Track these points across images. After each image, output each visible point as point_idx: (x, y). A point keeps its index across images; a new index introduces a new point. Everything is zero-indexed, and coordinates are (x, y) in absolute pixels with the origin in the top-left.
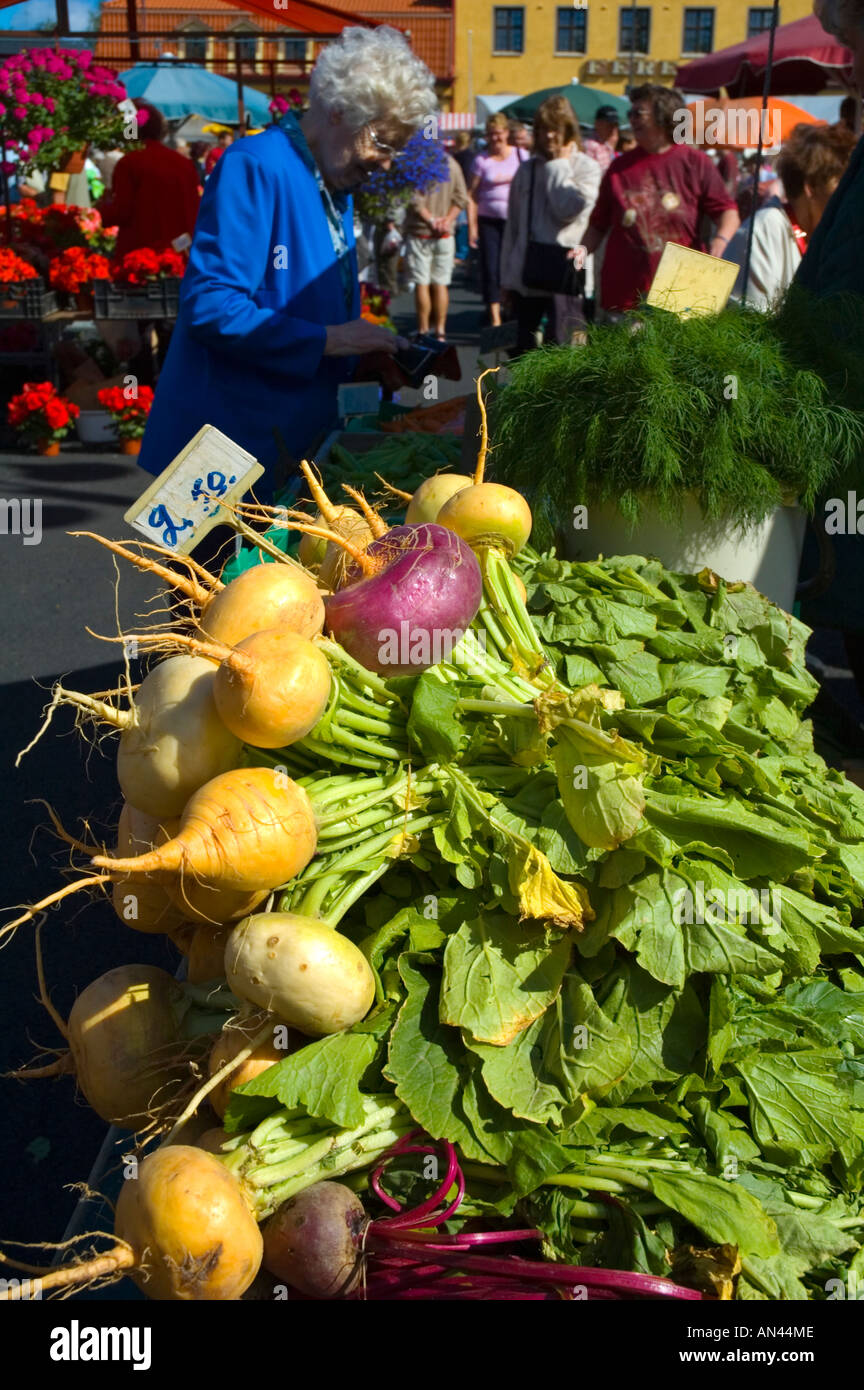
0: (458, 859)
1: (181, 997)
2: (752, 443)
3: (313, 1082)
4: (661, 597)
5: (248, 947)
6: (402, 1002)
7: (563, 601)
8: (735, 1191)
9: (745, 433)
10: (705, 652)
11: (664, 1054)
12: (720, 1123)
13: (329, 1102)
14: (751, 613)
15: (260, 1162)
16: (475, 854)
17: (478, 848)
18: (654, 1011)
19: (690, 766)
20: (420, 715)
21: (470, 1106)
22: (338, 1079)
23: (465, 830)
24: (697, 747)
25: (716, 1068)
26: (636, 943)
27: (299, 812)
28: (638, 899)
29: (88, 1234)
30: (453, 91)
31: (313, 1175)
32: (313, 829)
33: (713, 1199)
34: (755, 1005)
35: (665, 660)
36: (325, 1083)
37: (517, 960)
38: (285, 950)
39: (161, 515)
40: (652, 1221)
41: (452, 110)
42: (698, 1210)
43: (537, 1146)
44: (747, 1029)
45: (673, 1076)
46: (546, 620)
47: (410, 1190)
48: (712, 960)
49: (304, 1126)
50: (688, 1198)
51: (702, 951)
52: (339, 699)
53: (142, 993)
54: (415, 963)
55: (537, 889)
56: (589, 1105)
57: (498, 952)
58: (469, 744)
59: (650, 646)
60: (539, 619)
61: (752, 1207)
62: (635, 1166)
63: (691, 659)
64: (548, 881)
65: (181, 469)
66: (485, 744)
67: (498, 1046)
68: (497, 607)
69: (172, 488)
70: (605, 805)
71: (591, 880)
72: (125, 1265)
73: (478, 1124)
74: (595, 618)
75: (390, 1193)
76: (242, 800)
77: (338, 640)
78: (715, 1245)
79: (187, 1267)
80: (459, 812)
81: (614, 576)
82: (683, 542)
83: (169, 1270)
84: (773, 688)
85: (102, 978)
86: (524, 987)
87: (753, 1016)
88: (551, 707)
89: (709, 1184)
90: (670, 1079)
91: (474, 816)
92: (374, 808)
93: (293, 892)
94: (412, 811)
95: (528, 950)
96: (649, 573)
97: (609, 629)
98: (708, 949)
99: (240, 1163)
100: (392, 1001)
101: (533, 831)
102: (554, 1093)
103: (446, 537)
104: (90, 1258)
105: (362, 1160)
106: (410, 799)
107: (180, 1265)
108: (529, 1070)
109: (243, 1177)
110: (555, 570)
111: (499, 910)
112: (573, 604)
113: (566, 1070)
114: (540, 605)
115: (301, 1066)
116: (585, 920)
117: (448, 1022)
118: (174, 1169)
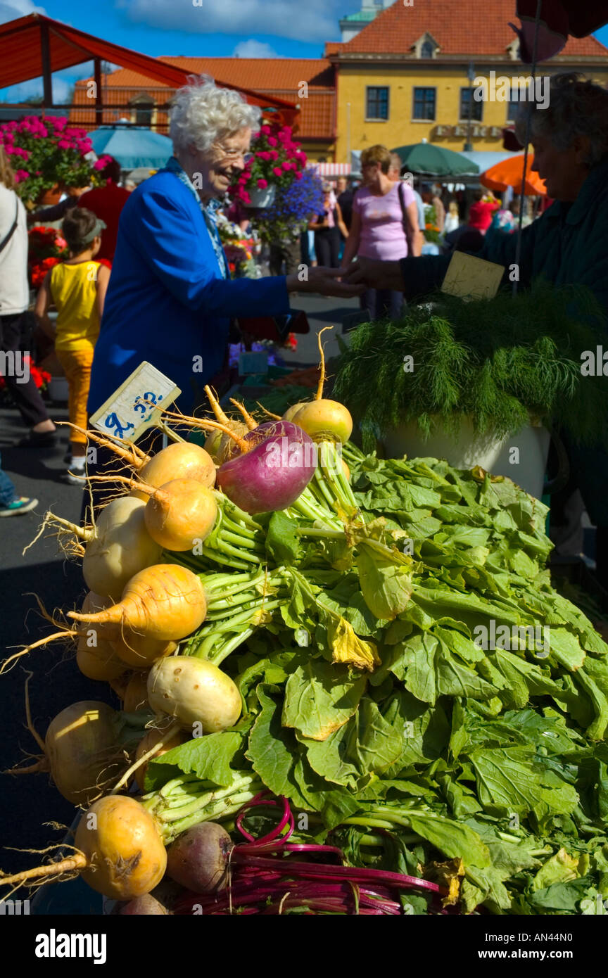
0: (295, 625)
1: (118, 720)
2: (509, 384)
3: (201, 759)
4: (447, 483)
5: (162, 675)
6: (258, 714)
7: (377, 483)
8: (464, 828)
9: (503, 375)
10: (473, 519)
11: (423, 749)
12: (456, 790)
13: (210, 769)
14: (507, 496)
15: (166, 807)
16: (306, 624)
17: (309, 621)
18: (417, 721)
19: (445, 572)
20: (273, 535)
21: (299, 776)
22: (216, 756)
23: (301, 608)
24: (450, 560)
25: (455, 755)
26: (404, 675)
27: (195, 591)
28: (407, 649)
29: (58, 846)
30: (335, 147)
31: (199, 817)
32: (205, 604)
33: (449, 832)
34: (483, 721)
35: (445, 523)
36: (209, 759)
37: (332, 690)
38: (185, 676)
39: (113, 420)
40: (411, 847)
41: (334, 161)
42: (439, 838)
43: (340, 799)
44: (478, 736)
45: (428, 761)
46: (366, 495)
47: (260, 828)
48: (453, 687)
49: (195, 786)
50: (433, 831)
51: (446, 681)
52: (222, 523)
53: (94, 716)
54: (268, 691)
55: (345, 645)
56: (374, 778)
57: (320, 685)
58: (305, 555)
59: (435, 513)
60: (361, 495)
61: (474, 838)
62: (401, 813)
63: (463, 522)
64: (352, 639)
65: (127, 390)
66: (314, 557)
67: (318, 741)
68: (328, 477)
69: (121, 402)
70: (388, 592)
71: (379, 639)
72: (80, 866)
73: (304, 787)
74: (399, 494)
75: (247, 831)
76: (160, 581)
77: (224, 492)
78: (449, 859)
79: (119, 865)
80: (297, 596)
81: (414, 469)
82: (463, 450)
83: (108, 867)
84: (518, 543)
85: (68, 708)
86: (335, 706)
87: (482, 729)
88: (354, 530)
89: (447, 823)
90: (427, 762)
91: (306, 599)
92: (242, 592)
93: (191, 645)
94: (267, 597)
95: (339, 684)
96: (439, 469)
97: (408, 501)
98: (450, 680)
99: (154, 806)
100: (252, 713)
101: (343, 610)
102: (352, 768)
103: (294, 429)
104: (59, 860)
105: (230, 810)
106: (267, 588)
107: (115, 864)
108: (337, 756)
109: (156, 815)
110: (374, 464)
111: (321, 659)
112: (384, 485)
113: (359, 753)
114: (362, 486)
115: (193, 748)
116: (376, 665)
117: (287, 725)
118: (112, 806)
